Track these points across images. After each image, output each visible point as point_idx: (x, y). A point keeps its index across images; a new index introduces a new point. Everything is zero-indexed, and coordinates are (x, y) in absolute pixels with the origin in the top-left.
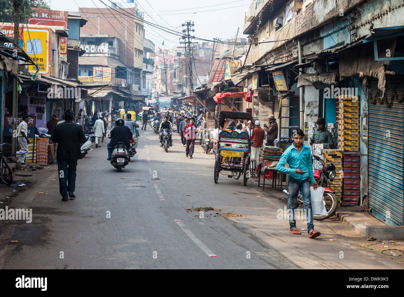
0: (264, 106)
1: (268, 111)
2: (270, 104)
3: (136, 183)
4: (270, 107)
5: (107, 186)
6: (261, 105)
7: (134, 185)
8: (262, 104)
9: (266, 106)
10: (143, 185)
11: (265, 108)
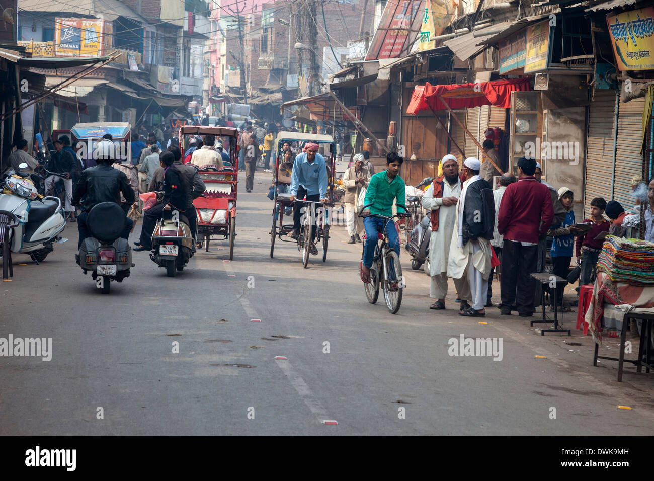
0: (558, 121)
1: (571, 134)
2: (576, 113)
3: (221, 353)
4: (575, 122)
5: (131, 364)
6: (551, 116)
7: (215, 358)
8: (553, 113)
9: (565, 121)
10: (243, 360)
11: (562, 125)
